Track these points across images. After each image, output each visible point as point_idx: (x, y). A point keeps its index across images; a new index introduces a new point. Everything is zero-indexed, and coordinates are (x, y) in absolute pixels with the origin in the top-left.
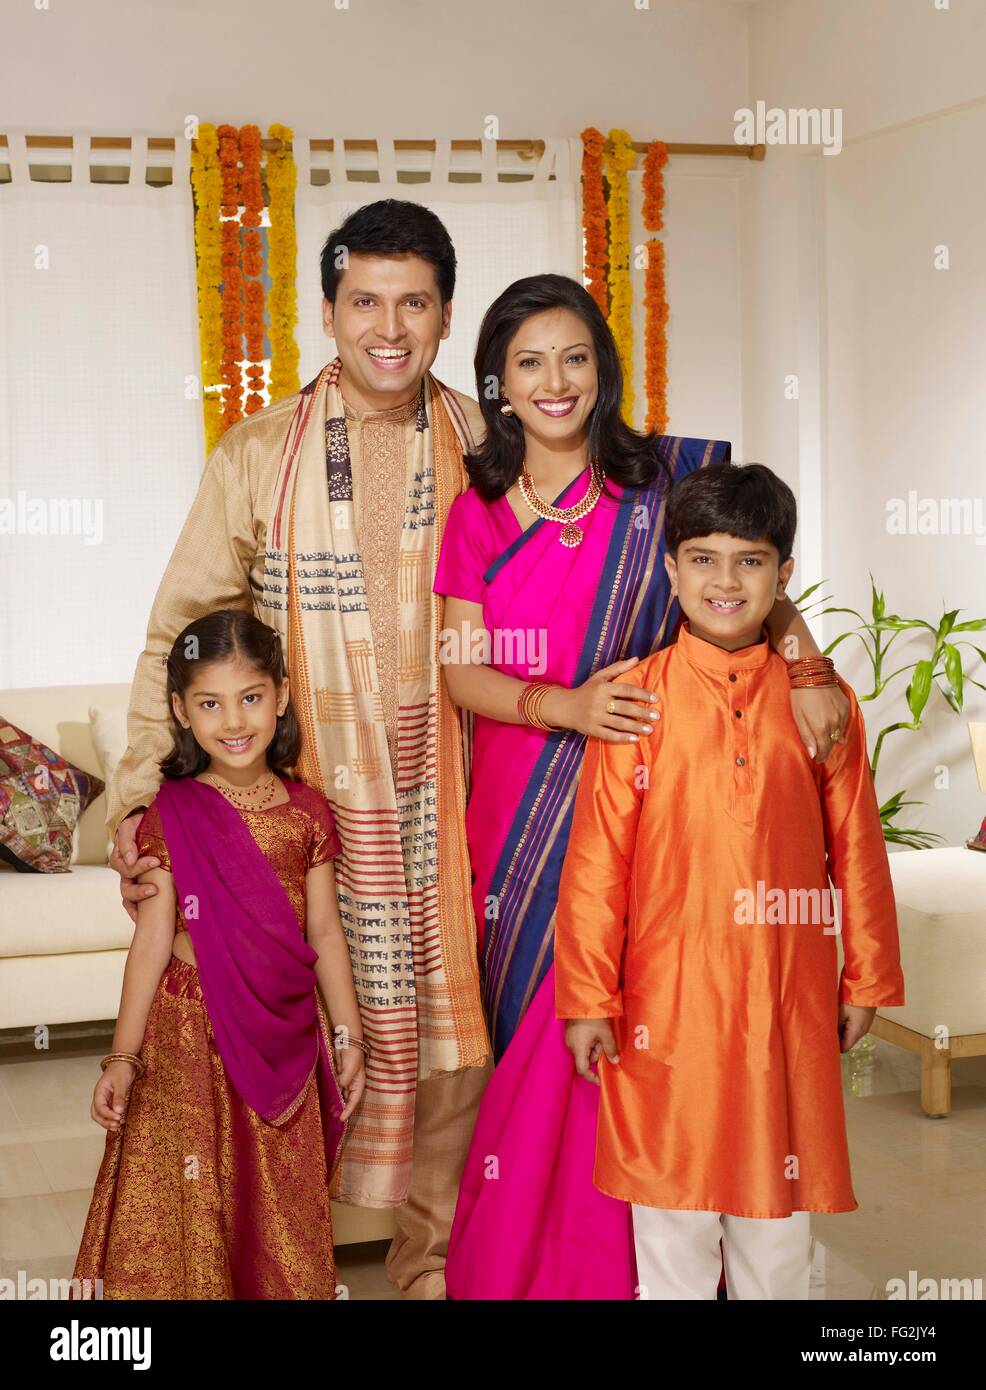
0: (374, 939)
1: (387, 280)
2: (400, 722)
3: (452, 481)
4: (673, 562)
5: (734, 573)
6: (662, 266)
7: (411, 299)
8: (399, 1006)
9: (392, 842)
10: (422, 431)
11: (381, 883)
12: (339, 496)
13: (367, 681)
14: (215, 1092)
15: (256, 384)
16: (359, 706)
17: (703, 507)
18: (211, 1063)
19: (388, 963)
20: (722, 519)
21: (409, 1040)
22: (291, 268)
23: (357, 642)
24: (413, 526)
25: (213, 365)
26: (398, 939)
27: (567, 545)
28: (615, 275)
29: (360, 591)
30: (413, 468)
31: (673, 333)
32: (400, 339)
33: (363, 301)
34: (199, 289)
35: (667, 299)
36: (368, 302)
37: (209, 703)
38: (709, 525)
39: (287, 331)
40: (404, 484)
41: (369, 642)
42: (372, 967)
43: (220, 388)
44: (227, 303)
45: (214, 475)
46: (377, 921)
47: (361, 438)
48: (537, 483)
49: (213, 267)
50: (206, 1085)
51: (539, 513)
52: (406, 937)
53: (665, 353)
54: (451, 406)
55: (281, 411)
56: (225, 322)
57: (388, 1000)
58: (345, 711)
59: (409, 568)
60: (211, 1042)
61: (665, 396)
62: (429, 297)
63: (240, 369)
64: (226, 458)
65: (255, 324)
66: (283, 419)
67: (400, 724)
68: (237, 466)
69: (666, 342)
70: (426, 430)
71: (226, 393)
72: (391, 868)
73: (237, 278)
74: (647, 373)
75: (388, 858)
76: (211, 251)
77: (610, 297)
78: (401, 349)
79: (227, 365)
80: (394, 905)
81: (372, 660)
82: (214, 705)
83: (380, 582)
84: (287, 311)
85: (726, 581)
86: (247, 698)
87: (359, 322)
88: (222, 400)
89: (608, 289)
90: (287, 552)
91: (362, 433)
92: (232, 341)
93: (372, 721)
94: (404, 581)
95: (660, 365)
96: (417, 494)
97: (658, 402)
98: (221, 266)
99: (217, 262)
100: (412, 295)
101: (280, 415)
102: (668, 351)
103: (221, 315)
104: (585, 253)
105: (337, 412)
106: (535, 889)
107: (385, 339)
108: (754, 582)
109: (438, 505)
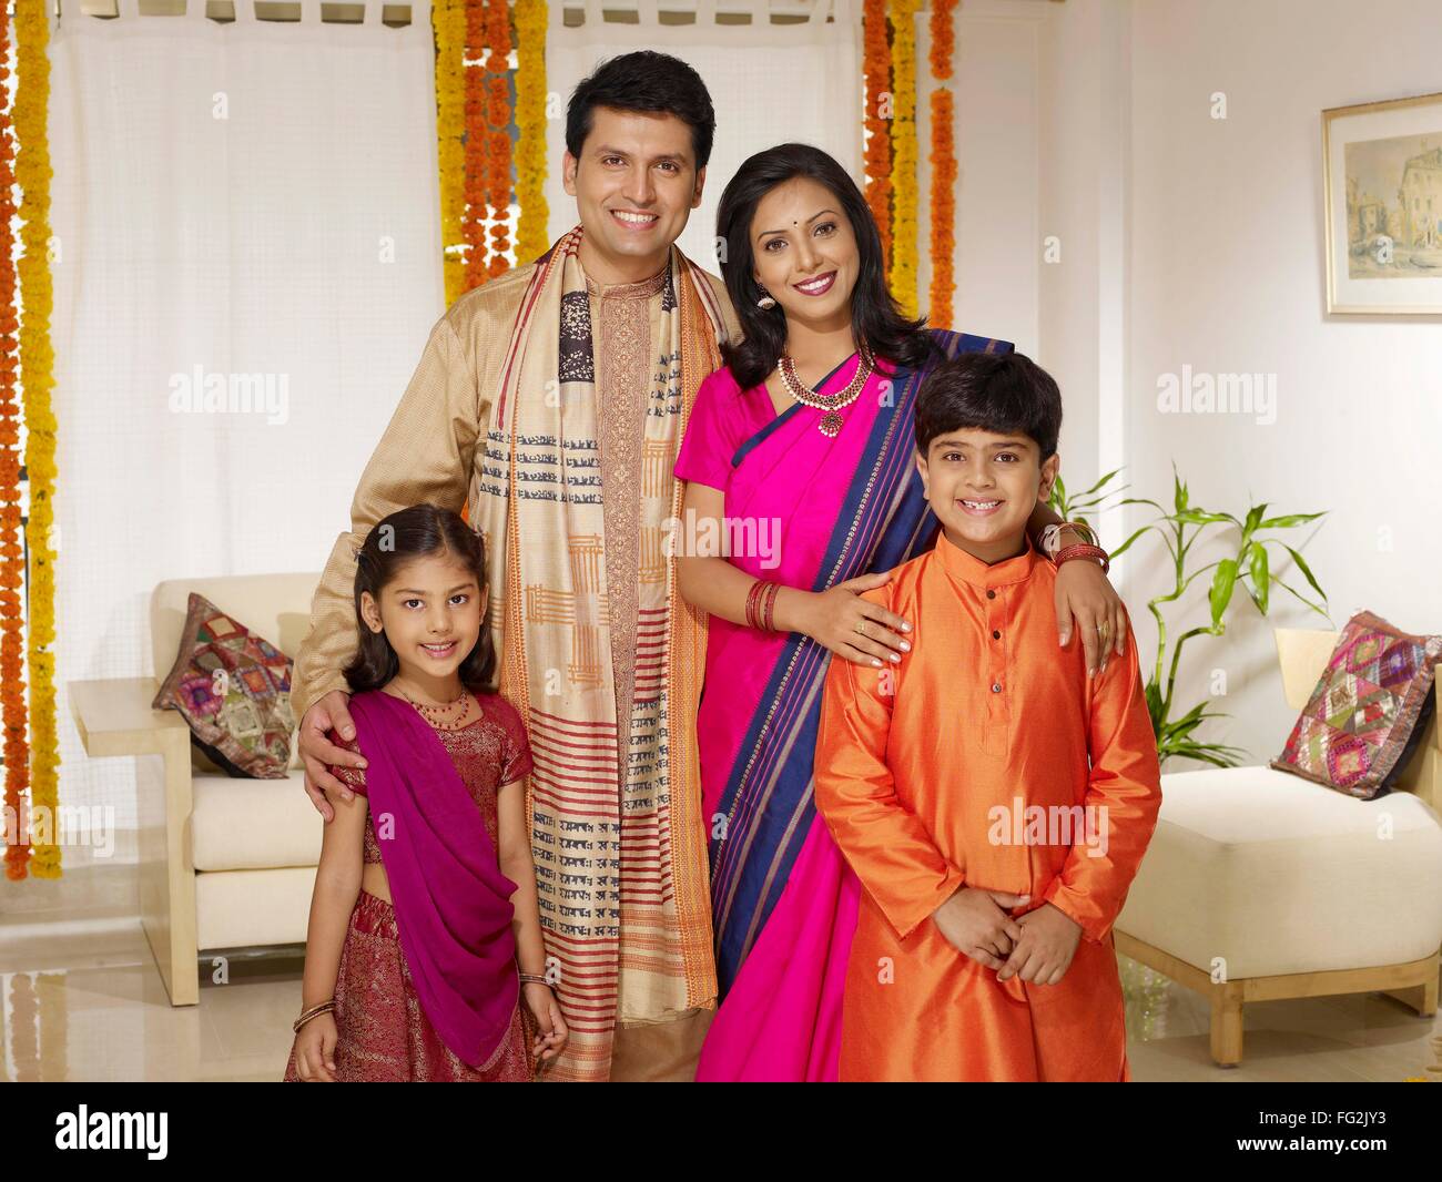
0: (578, 863)
1: (641, 138)
2: (639, 627)
3: (701, 364)
4: (924, 462)
5: (987, 471)
6: (950, 118)
7: (664, 161)
8: (600, 937)
9: (607, 759)
10: (669, 311)
11: (590, 802)
12: (580, 376)
13: (595, 581)
14: (409, 1039)
15: (501, 245)
16: (581, 607)
17: (952, 400)
18: (407, 1008)
19: (592, 890)
20: (972, 412)
21: (608, 974)
22: (541, 118)
23: (586, 537)
24: (658, 413)
25: (454, 224)
26: (604, 864)
27: (826, 434)
28: (899, 128)
29: (596, 482)
30: (658, 349)
31: (962, 192)
32: (649, 203)
33: (612, 159)
34: (440, 139)
35: (955, 154)
36: (617, 160)
37: (411, 602)
38: (958, 419)
39: (535, 187)
40: (647, 366)
41: (600, 538)
42: (574, 893)
43: (461, 248)
44: (470, 155)
45: (437, 351)
46: (583, 843)
47: (602, 315)
48: (799, 365)
49: (455, 116)
50: (400, 1032)
51: (799, 398)
52: (613, 863)
53: (952, 214)
54: (702, 285)
55: (514, 282)
56: (468, 177)
57: (589, 930)
58: (563, 611)
59: (655, 459)
60: (407, 985)
61: (952, 260)
62: (684, 160)
63: (483, 228)
64: (451, 331)
65: (501, 179)
66: (516, 291)
67: (640, 629)
68: (463, 341)
69: (953, 201)
70: (674, 310)
71: (468, 254)
72: (603, 786)
73: (481, 128)
74: (932, 236)
75: (601, 775)
76: (451, 98)
77: (893, 152)
78: (650, 214)
79: (470, 224)
80: (604, 827)
81: (601, 557)
82: (417, 604)
83: (621, 474)
84: (535, 165)
85: (979, 479)
86: (453, 599)
87: (607, 182)
88: (464, 261)
89: (891, 143)
90: (510, 433)
91: (602, 310)
92: (475, 198)
93: (596, 625)
94: (648, 474)
95: (946, 227)
96: (662, 379)
97: (943, 268)
98: (463, 115)
99: (460, 111)
100: (666, 157)
101: (513, 287)
102: (956, 211)
103: (464, 168)
104: (865, 103)
105: (577, 284)
106: (763, 816)
107: (633, 201)
108: (1011, 480)
109: (685, 391)
